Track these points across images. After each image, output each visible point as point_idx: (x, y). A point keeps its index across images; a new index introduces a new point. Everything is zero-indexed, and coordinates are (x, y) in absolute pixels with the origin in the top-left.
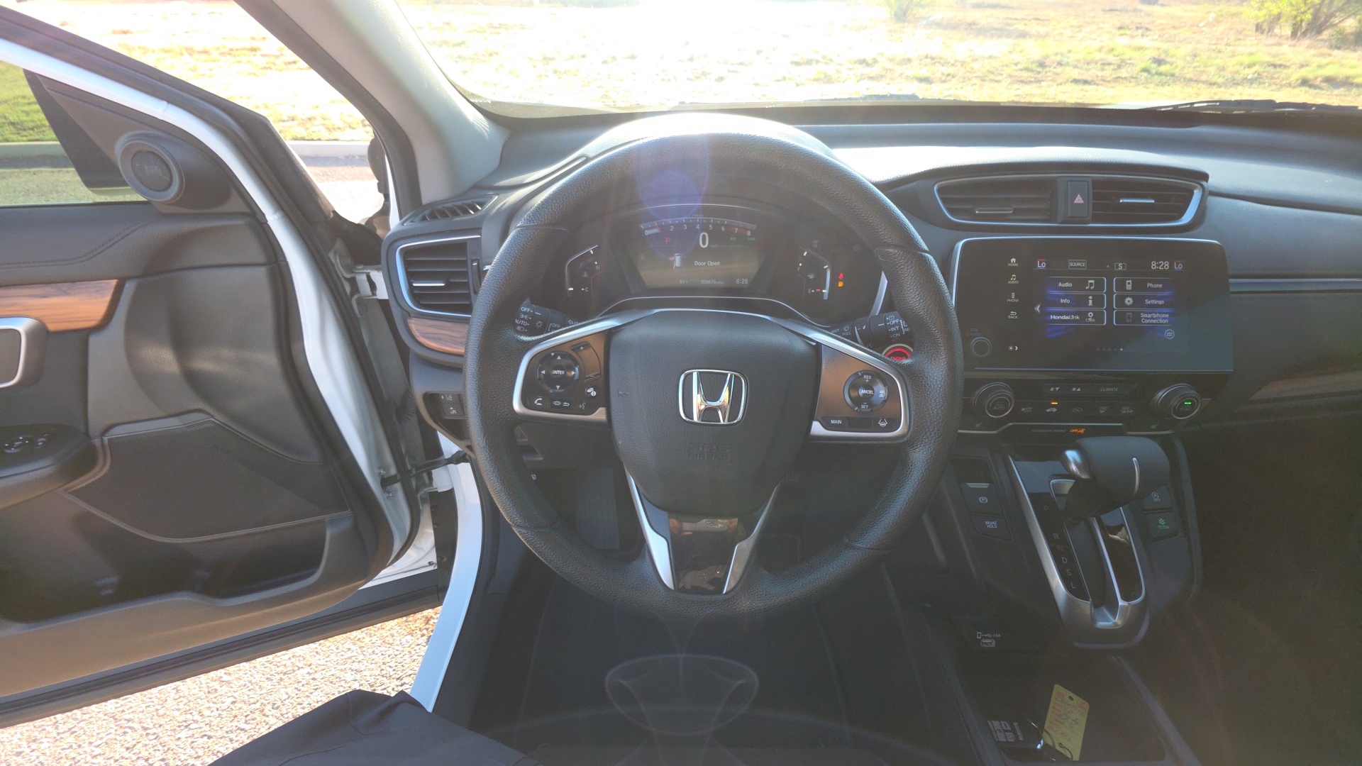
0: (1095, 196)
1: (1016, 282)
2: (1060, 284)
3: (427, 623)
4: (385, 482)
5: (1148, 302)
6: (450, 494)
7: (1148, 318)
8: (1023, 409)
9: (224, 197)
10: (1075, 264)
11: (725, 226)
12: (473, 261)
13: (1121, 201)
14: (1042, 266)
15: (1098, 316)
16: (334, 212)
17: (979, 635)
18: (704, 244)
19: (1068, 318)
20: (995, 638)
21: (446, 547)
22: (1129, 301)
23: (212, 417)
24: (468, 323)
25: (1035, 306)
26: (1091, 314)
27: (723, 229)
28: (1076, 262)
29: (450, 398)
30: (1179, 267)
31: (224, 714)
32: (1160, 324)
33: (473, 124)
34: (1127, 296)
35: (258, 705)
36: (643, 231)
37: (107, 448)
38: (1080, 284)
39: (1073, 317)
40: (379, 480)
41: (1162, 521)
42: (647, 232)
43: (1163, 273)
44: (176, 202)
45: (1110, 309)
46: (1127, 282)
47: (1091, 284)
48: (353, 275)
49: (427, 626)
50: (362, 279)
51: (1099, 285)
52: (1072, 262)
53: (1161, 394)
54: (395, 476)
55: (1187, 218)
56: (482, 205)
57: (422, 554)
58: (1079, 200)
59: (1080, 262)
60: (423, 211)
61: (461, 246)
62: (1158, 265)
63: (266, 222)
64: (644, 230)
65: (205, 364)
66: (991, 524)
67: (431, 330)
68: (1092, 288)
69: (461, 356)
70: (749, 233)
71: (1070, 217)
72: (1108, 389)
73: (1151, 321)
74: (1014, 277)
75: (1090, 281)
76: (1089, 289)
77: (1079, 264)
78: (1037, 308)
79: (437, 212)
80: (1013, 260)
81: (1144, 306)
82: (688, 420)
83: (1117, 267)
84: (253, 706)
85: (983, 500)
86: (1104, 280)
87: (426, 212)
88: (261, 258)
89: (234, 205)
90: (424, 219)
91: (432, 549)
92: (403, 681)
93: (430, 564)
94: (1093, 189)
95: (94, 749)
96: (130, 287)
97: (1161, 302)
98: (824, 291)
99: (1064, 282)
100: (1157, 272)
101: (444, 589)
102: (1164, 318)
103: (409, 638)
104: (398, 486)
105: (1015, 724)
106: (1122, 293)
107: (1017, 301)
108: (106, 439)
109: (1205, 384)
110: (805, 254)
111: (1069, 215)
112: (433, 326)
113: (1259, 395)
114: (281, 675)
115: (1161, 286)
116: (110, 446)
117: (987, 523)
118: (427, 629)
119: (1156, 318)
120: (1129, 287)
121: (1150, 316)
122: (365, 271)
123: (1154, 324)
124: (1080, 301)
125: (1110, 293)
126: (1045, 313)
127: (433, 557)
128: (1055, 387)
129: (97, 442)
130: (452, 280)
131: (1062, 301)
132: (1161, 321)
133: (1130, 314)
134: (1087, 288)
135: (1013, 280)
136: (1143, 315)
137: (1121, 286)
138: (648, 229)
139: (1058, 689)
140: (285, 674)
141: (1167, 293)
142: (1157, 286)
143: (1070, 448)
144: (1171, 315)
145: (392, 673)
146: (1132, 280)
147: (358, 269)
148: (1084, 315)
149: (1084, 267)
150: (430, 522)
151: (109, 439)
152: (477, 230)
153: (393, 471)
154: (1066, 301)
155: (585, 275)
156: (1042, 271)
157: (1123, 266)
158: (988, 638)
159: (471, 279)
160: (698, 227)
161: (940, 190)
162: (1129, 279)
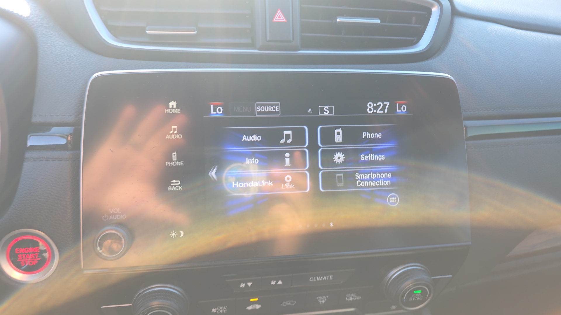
0: (305, 13)
1: (177, 137)
2: (244, 138)
5: (364, 158)
7: (364, 180)
8: (214, 310)
10: (264, 108)
13: (338, 20)
14: (217, 112)
22: (339, 158)
28: (264, 105)
32: (380, 186)
34: (337, 151)
46: (336, 131)
47: (288, 136)
51: (298, 137)
52: (261, 105)
55: (423, 44)
58: (280, 18)
59: (272, 105)
62: (376, 108)
68: (289, 141)
71: (269, 41)
72: (319, 279)
73: (368, 183)
74: (174, 130)
75: (286, 132)
76: (285, 144)
77: (270, 109)
78: (213, 173)
81: (358, 162)
83: (322, 111)
86: (304, 129)
94: (301, 3)
97: (381, 158)
99: (250, 133)
100: (375, 118)
102: (386, 179)
106: (330, 147)
107: (181, 163)
111: (268, 39)
115: (380, 135)
119: (376, 180)
120: (338, 138)
121: (367, 176)
123: (373, 187)
128: (246, 282)
132: (382, 183)
133: (342, 175)
134: (282, 141)
136: (358, 176)
137: (328, 138)
141: (388, 146)
142: (374, 135)
144: (394, 174)
146: (343, 129)
149: (278, 113)
156: (217, 119)
157: (330, 110)
162: (339, 128)
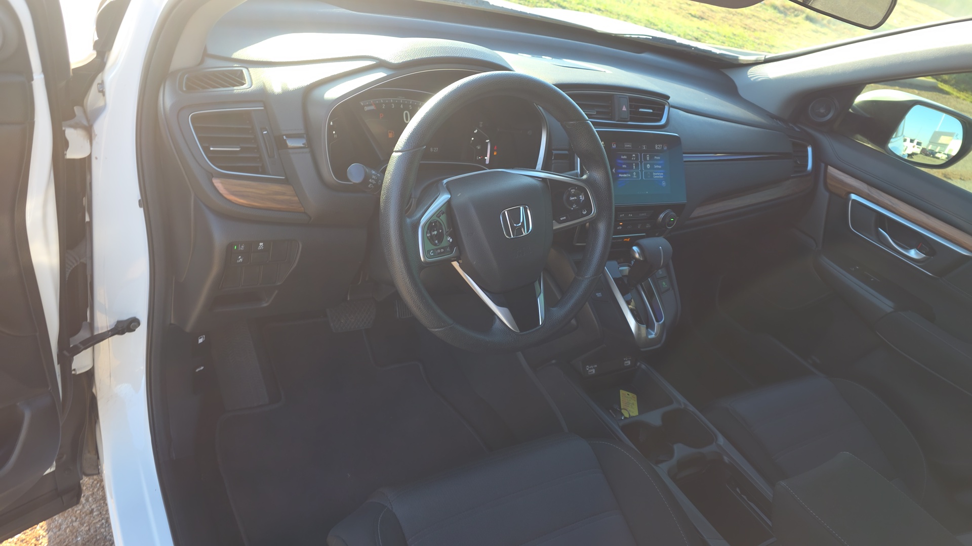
0: (631, 106)
2: (622, 157)
5: (655, 167)
7: (656, 176)
12: (262, 129)
13: (639, 110)
14: (614, 146)
15: (638, 175)
17: (587, 368)
19: (626, 175)
20: (595, 368)
22: (648, 166)
26: (634, 174)
29: (242, 248)
30: (665, 148)
32: (660, 178)
34: (648, 164)
38: (630, 157)
39: (628, 175)
41: (664, 283)
43: (660, 150)
45: (642, 171)
46: (647, 156)
47: (634, 157)
51: (637, 157)
52: (626, 144)
53: (662, 216)
55: (663, 121)
56: (239, 76)
58: (624, 108)
59: (629, 144)
62: (658, 147)
63: (31, 81)
64: (364, 106)
66: (599, 295)
67: (239, 188)
68: (634, 159)
71: (622, 118)
72: (641, 214)
75: (633, 155)
77: (629, 146)
78: (614, 170)
79: (198, 81)
81: (654, 169)
83: (643, 147)
86: (638, 154)
87: (186, 79)
88: (20, 118)
94: (629, 102)
97: (660, 167)
98: (486, 158)
99: (623, 155)
102: (661, 175)
106: (646, 162)
109: (678, 209)
110: (476, 131)
112: (239, 185)
113: (692, 215)
115: (660, 158)
117: (597, 294)
119: (659, 175)
120: (648, 158)
121: (656, 174)
123: (658, 178)
124: (630, 166)
125: (641, 162)
126: (617, 173)
128: (622, 214)
131: (623, 166)
133: (649, 173)
134: (632, 159)
136: (654, 174)
137: (645, 158)
139: (622, 392)
141: (661, 162)
142: (658, 158)
143: (635, 246)
144: (664, 173)
148: (632, 175)
149: (631, 147)
152: (258, 102)
154: (625, 166)
156: (614, 149)
157: (646, 147)
158: (591, 368)
159: (263, 144)
160: (402, 106)
162: (648, 154)
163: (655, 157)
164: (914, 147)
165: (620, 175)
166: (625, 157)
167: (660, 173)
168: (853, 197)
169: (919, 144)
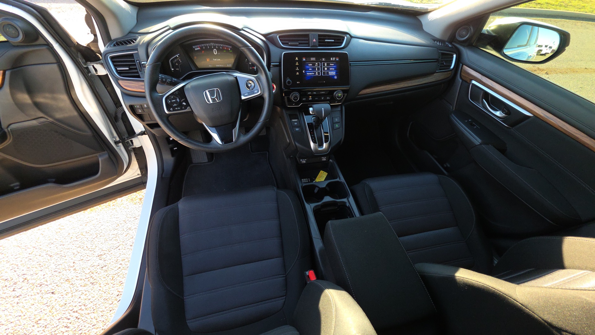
0: (319, 39)
3: (141, 200)
4: (116, 143)
5: (330, 69)
6: (141, 148)
8: (303, 99)
9: (37, 39)
11: (222, 47)
12: (137, 61)
13: (325, 40)
14: (304, 59)
15: (319, 73)
16: (77, 42)
17: (301, 160)
18: (215, 53)
19: (311, 74)
20: (305, 161)
21: (144, 168)
22: (326, 69)
23: (48, 119)
24: (144, 82)
25: (303, 71)
26: (317, 73)
27: (221, 48)
29: (138, 107)
30: (338, 59)
31: (66, 238)
32: (333, 75)
33: (125, 8)
35: (80, 233)
36: (194, 49)
37: (11, 133)
38: (314, 65)
39: (313, 74)
40: (114, 142)
41: (337, 125)
42: (196, 49)
43: (333, 61)
44: (23, 42)
45: (321, 71)
48: (87, 66)
49: (141, 201)
50: (91, 67)
51: (318, 65)
53: (335, 93)
54: (119, 141)
55: (342, 46)
56: (136, 40)
57: (134, 171)
58: (314, 40)
60: (113, 42)
61: (132, 56)
62: (333, 59)
63: (53, 47)
65: (40, 99)
66: (297, 129)
67: (128, 84)
69: (144, 92)
70: (229, 49)
71: (312, 45)
72: (322, 93)
73: (331, 74)
75: (316, 64)
76: (316, 66)
77: (313, 59)
78: (304, 71)
79: (119, 43)
80: (297, 58)
82: (208, 103)
84: (78, 234)
85: (296, 124)
86: (320, 63)
87: (115, 43)
88: (54, 61)
89: (41, 41)
90: (114, 45)
91: (138, 169)
92: (136, 218)
93: (138, 175)
94: (318, 37)
95: (15, 256)
96: (8, 73)
97: (333, 69)
100: (332, 61)
101: (146, 183)
103: (135, 205)
104: (120, 144)
105: (309, 179)
106: (324, 67)
107: (298, 69)
108: (9, 129)
112: (128, 83)
113: (361, 93)
114: (86, 224)
115: (333, 65)
116: (11, 131)
118: (141, 202)
119: (333, 73)
120: (326, 65)
122: (91, 64)
124: (314, 69)
125: (321, 67)
126: (306, 73)
127: (139, 172)
129: (6, 130)
130: (130, 67)
131: (310, 69)
133: (326, 72)
135: (297, 64)
136: (329, 73)
137: (324, 65)
138: (196, 48)
140: (87, 223)
141: (335, 67)
144: (336, 72)
145: (131, 216)
146: (327, 63)
147: (88, 64)
148: (315, 73)
149: (315, 60)
150: (135, 159)
151: (10, 129)
152: (137, 49)
153: (118, 139)
154: (311, 69)
155: (177, 64)
156: (304, 61)
157: (324, 59)
158: (303, 161)
159: (138, 66)
160: (213, 47)
161: (279, 37)
163: (331, 64)
164: (547, 49)
165: (308, 74)
166: (311, 65)
167: (333, 72)
168: (474, 82)
169: (550, 47)
